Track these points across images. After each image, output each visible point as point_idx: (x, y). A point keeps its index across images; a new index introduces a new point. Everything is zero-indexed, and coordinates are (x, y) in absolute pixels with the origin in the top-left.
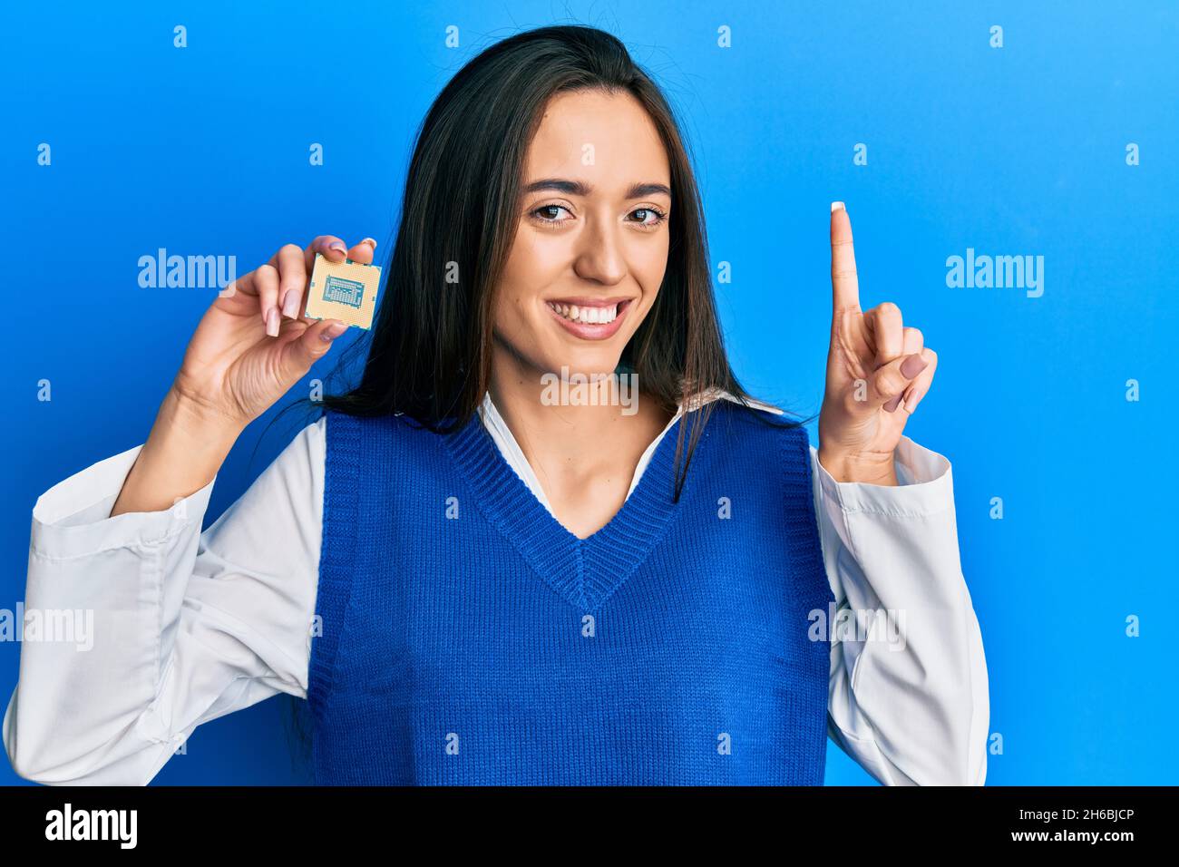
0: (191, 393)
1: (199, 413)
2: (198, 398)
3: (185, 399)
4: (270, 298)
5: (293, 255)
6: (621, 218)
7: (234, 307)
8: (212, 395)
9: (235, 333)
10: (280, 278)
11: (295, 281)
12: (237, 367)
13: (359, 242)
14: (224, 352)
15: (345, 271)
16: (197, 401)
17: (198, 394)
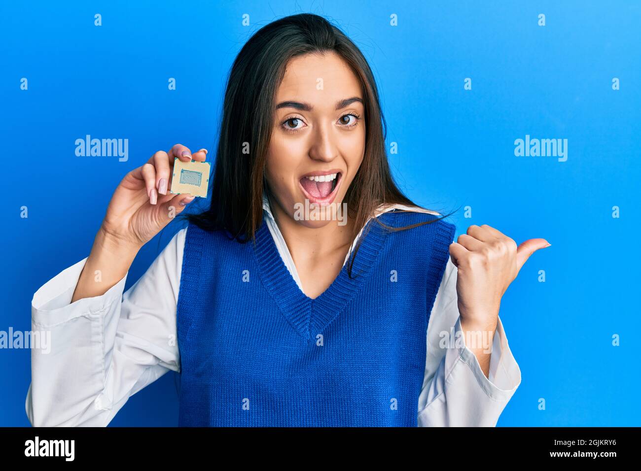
0: (111, 231)
1: (116, 241)
2: (115, 234)
3: (108, 235)
4: (151, 183)
5: (162, 157)
6: (334, 123)
7: (131, 185)
8: (123, 232)
9: (133, 199)
10: (156, 171)
11: (164, 173)
12: (135, 218)
13: (197, 151)
14: (128, 209)
15: (190, 166)
16: (114, 235)
17: (115, 232)
